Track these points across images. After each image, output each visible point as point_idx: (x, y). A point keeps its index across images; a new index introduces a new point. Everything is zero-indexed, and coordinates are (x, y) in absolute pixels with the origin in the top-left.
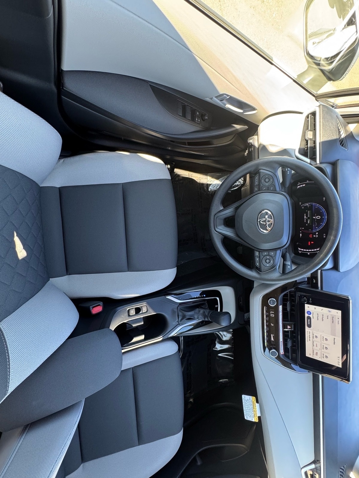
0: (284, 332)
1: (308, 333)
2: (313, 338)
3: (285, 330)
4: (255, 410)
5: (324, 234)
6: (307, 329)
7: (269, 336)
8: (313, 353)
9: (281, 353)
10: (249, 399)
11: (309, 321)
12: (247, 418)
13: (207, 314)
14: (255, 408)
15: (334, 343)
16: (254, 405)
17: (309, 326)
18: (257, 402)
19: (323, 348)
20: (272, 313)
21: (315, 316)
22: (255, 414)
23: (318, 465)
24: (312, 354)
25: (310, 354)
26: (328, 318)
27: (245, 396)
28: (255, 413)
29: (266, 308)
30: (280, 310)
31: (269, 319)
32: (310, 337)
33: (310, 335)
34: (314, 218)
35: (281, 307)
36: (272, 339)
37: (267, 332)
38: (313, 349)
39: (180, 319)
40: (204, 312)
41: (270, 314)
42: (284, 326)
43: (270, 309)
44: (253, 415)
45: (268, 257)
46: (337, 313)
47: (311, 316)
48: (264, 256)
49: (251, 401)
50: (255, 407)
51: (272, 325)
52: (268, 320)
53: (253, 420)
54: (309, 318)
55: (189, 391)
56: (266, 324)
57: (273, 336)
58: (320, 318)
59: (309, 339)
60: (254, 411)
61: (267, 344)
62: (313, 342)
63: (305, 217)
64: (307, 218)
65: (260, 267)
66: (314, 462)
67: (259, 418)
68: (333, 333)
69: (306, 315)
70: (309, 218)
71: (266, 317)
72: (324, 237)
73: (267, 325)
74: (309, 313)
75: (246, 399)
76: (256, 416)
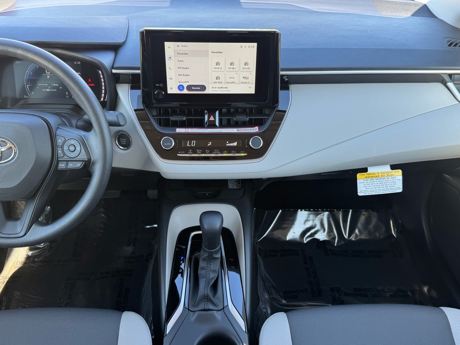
0: (221, 126)
1: (214, 89)
2: (221, 82)
3: (217, 124)
4: (380, 175)
5: (75, 63)
6: (209, 91)
7: (230, 150)
8: (246, 83)
9: (256, 131)
10: (362, 185)
11: (194, 88)
12: (399, 188)
13: (206, 255)
14: (377, 175)
15: (220, 52)
16: (372, 175)
17: (203, 88)
18: (365, 170)
19: (233, 68)
20: (190, 144)
21: (183, 79)
22: (388, 175)
23: (447, 78)
24: (249, 85)
25: (250, 88)
26: (182, 61)
27: (358, 191)
28: (386, 174)
29: (180, 154)
30: (184, 131)
31: (200, 148)
32: (221, 88)
33: (217, 87)
34: (48, 77)
35: (179, 130)
36: (235, 144)
37: (222, 153)
38: (239, 84)
39: (211, 307)
40: (204, 259)
41: (191, 148)
42: (212, 125)
43: (183, 146)
44: (390, 179)
45: (65, 148)
46: (169, 47)
47: (185, 85)
48: (64, 154)
49: (365, 181)
50: (375, 174)
51: (210, 144)
52: (201, 151)
53: (401, 178)
54: (189, 88)
55: (409, 293)
56: (208, 153)
57: (229, 143)
58: (185, 72)
59: (224, 89)
60: (382, 176)
61: (243, 153)
62: (227, 83)
63: (48, 90)
64: (49, 88)
65: (83, 161)
66: (444, 83)
67: (394, 167)
68: (205, 54)
69: (185, 92)
70: (50, 85)
71: (196, 153)
72: (79, 63)
73: (211, 153)
74: (181, 87)
75: (364, 189)
76: (390, 172)
